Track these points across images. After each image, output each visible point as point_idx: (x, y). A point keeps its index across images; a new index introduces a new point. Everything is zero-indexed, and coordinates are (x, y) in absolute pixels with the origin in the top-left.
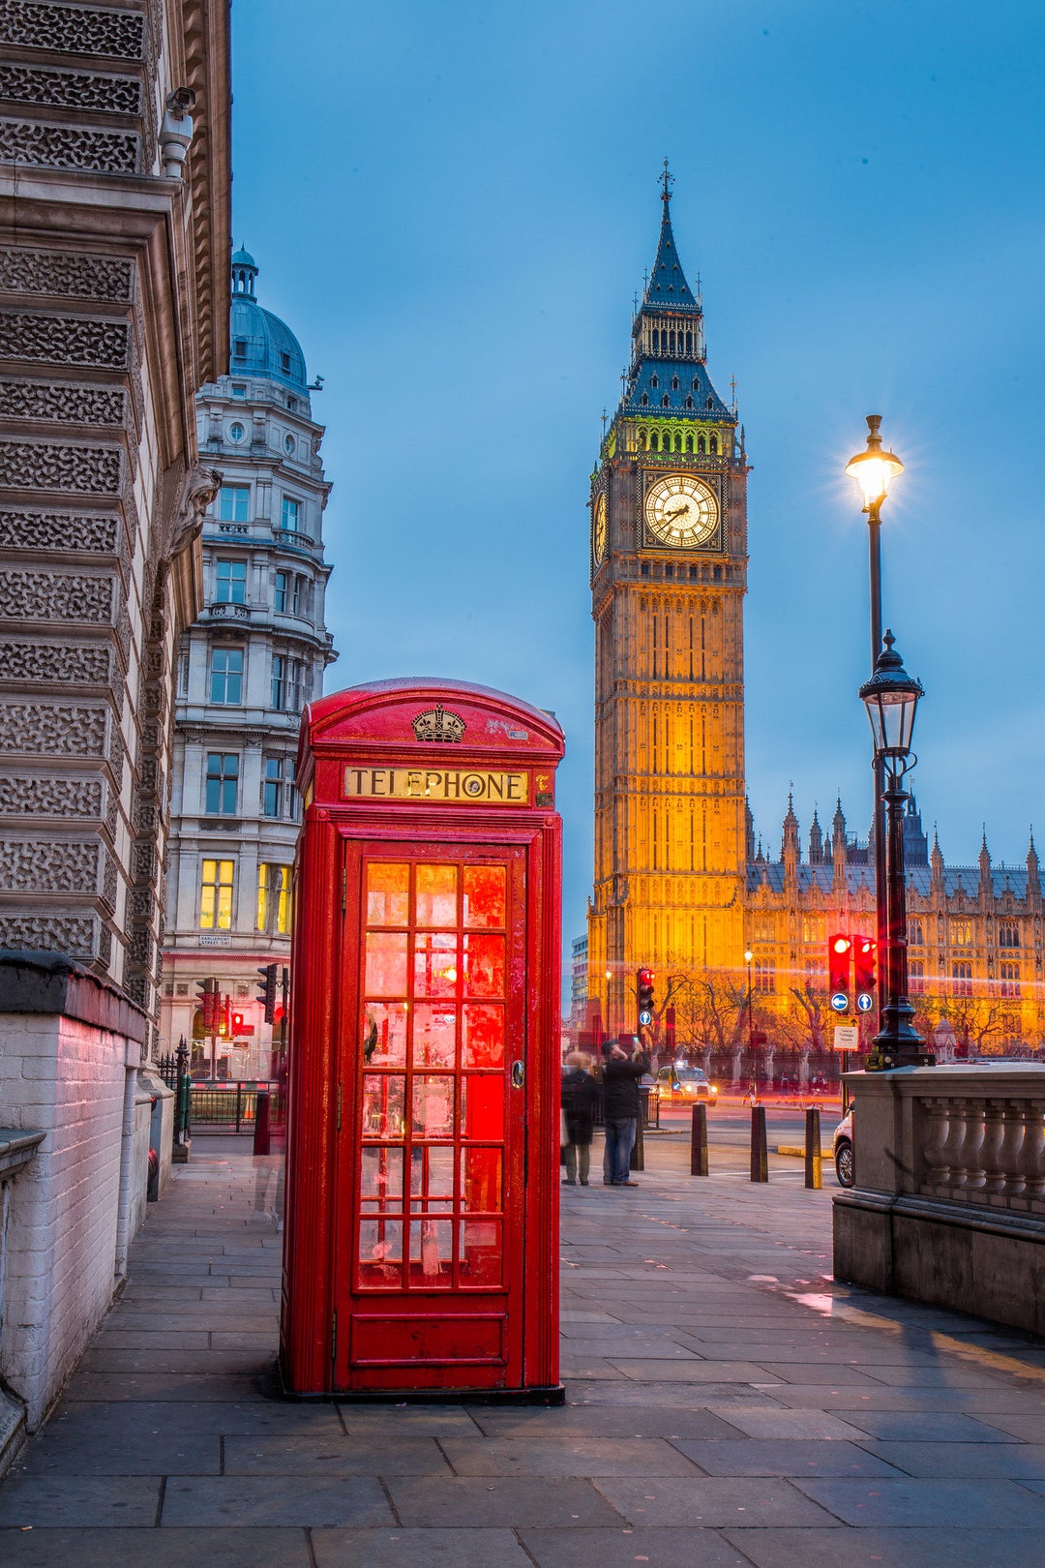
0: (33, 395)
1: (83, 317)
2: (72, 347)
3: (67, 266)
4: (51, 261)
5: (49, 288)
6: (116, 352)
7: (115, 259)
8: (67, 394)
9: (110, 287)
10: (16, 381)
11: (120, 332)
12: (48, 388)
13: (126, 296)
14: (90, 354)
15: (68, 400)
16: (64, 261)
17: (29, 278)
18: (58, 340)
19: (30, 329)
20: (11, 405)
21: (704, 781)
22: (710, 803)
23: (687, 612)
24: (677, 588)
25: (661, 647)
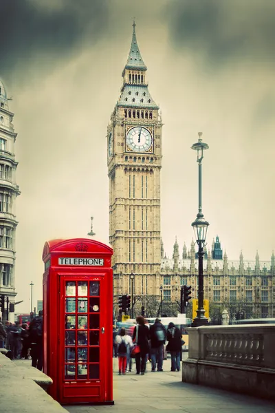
21: (147, 232)
22: (149, 240)
23: (141, 174)
24: (137, 166)
25: (132, 187)
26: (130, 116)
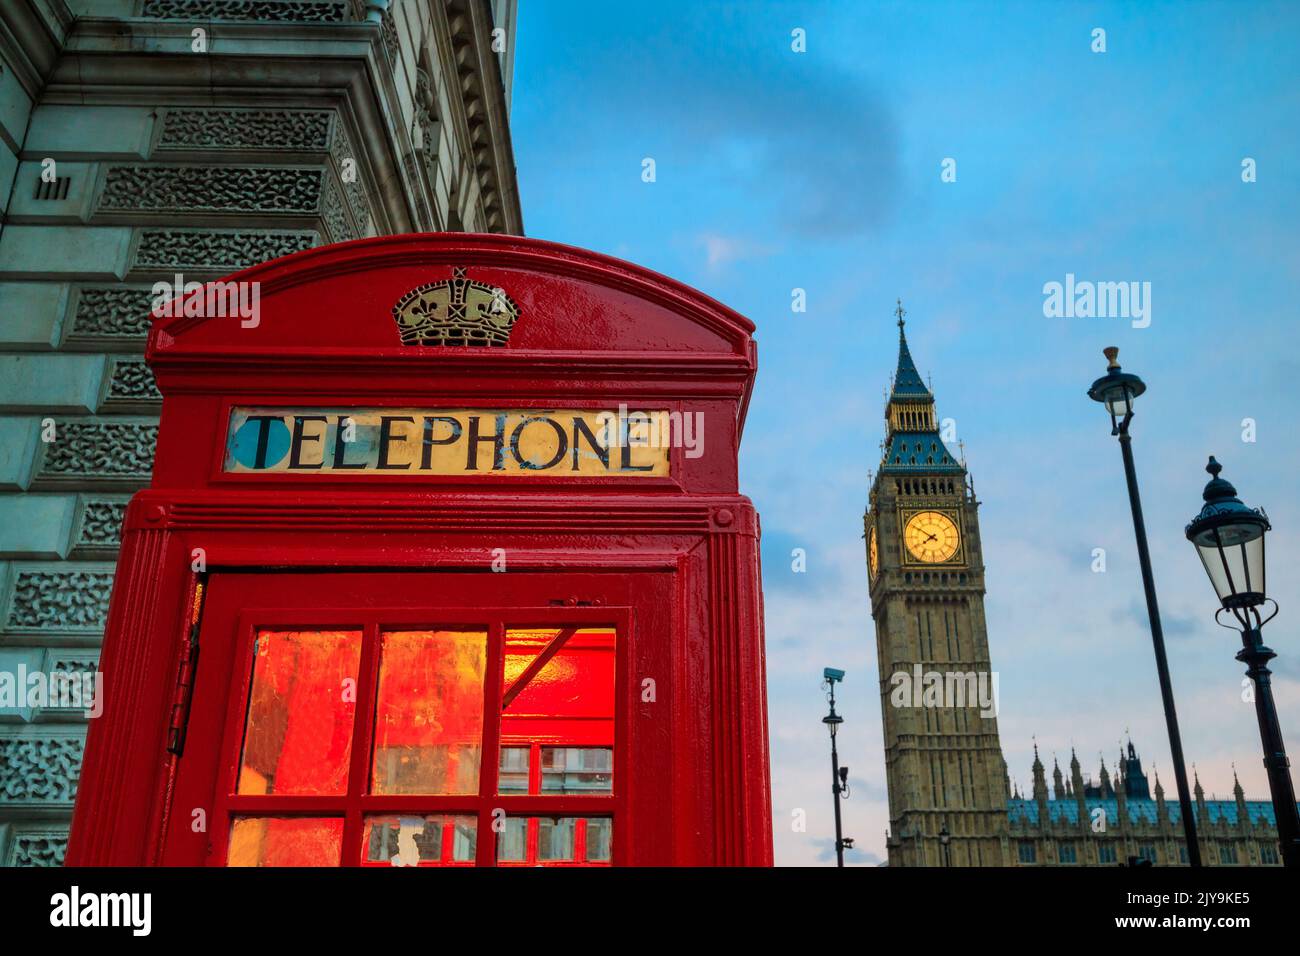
0: (216, 244)
1: (275, 167)
2: (262, 195)
3: (262, 121)
4: (247, 117)
5: (243, 142)
6: (308, 197)
7: (313, 111)
8: (253, 240)
9: (307, 137)
10: (200, 231)
11: (314, 178)
12: (233, 236)
13: (322, 144)
14: (280, 200)
15: (253, 246)
16: (261, 116)
17: (225, 133)
18: (248, 189)
19: (219, 181)
20: (192, 255)
21: (968, 737)
22: (974, 755)
23: (942, 609)
24: (932, 592)
25: (926, 637)
26: (908, 492)
